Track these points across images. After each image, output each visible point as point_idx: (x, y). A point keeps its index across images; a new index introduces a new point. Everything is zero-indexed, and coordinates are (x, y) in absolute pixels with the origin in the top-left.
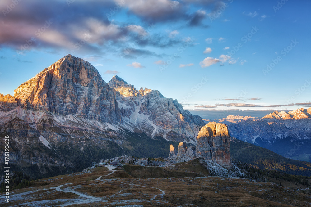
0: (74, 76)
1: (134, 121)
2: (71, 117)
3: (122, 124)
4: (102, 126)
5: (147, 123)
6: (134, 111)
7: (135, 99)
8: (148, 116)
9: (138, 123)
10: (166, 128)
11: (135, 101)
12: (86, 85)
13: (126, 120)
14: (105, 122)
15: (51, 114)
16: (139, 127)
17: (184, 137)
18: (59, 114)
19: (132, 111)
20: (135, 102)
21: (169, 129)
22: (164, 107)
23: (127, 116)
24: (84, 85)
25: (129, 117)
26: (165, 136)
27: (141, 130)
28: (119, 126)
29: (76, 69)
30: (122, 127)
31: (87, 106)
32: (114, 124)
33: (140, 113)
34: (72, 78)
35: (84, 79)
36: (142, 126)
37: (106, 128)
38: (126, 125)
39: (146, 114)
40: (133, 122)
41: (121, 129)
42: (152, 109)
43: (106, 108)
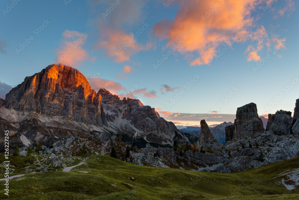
0: (63, 82)
1: (118, 125)
2: (57, 119)
3: (107, 127)
4: (88, 128)
5: (129, 127)
6: (118, 117)
7: (119, 107)
8: (130, 121)
9: (121, 127)
10: (146, 131)
11: (119, 108)
12: (74, 90)
13: (111, 124)
14: (90, 124)
15: (37, 115)
16: (122, 130)
17: (162, 139)
18: (45, 115)
19: (116, 117)
20: (119, 110)
21: (149, 132)
22: (144, 113)
23: (112, 121)
24: (72, 90)
25: (113, 122)
26: (145, 138)
27: (124, 133)
28: (104, 128)
29: (66, 76)
30: (107, 130)
31: (74, 108)
32: (100, 126)
33: (123, 118)
34: (61, 83)
35: (72, 84)
36: (125, 129)
37: (91, 130)
38: (110, 128)
39: (128, 119)
40: (116, 126)
41: (106, 132)
42: (133, 115)
43: (92, 112)
